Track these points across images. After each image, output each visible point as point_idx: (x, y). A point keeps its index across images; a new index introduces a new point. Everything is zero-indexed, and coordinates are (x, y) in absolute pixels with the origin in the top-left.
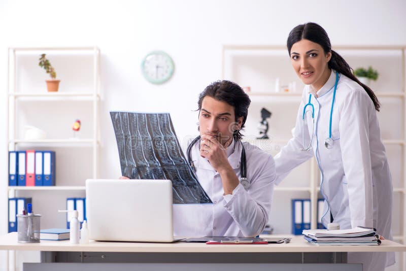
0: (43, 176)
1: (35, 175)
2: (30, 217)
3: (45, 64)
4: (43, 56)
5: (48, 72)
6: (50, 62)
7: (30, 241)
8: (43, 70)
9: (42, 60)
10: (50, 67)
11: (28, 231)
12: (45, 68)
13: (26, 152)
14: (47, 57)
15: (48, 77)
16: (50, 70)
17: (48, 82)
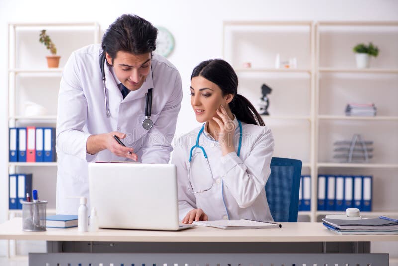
0: (43, 152)
1: (36, 152)
2: (35, 204)
3: (45, 40)
4: (44, 32)
5: (48, 48)
6: (51, 38)
7: (36, 229)
8: (43, 46)
9: (43, 36)
10: (50, 43)
11: (34, 218)
12: (45, 44)
13: (26, 129)
14: (47, 33)
15: (49, 53)
16: (50, 46)
17: (49, 58)
